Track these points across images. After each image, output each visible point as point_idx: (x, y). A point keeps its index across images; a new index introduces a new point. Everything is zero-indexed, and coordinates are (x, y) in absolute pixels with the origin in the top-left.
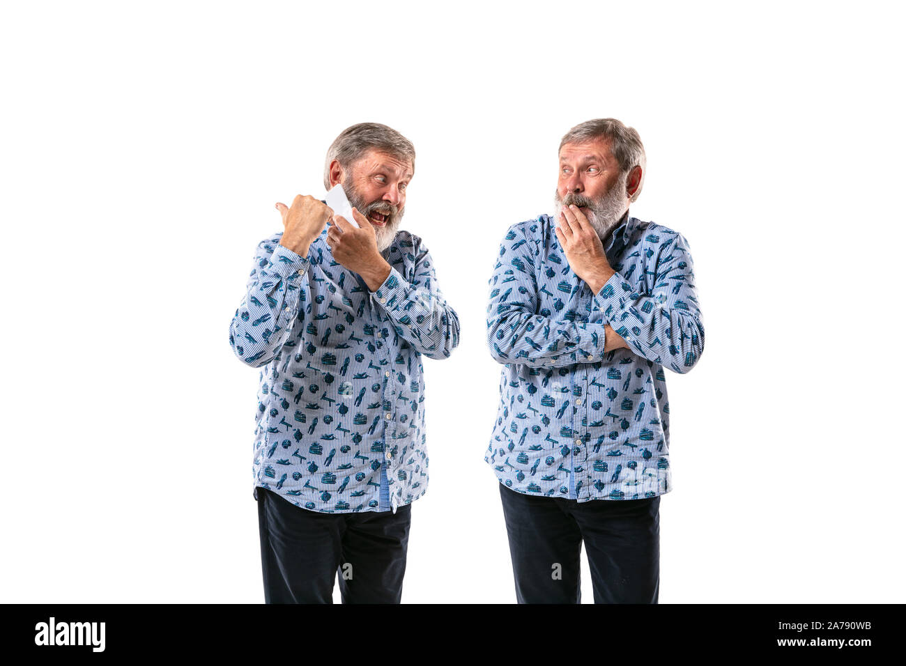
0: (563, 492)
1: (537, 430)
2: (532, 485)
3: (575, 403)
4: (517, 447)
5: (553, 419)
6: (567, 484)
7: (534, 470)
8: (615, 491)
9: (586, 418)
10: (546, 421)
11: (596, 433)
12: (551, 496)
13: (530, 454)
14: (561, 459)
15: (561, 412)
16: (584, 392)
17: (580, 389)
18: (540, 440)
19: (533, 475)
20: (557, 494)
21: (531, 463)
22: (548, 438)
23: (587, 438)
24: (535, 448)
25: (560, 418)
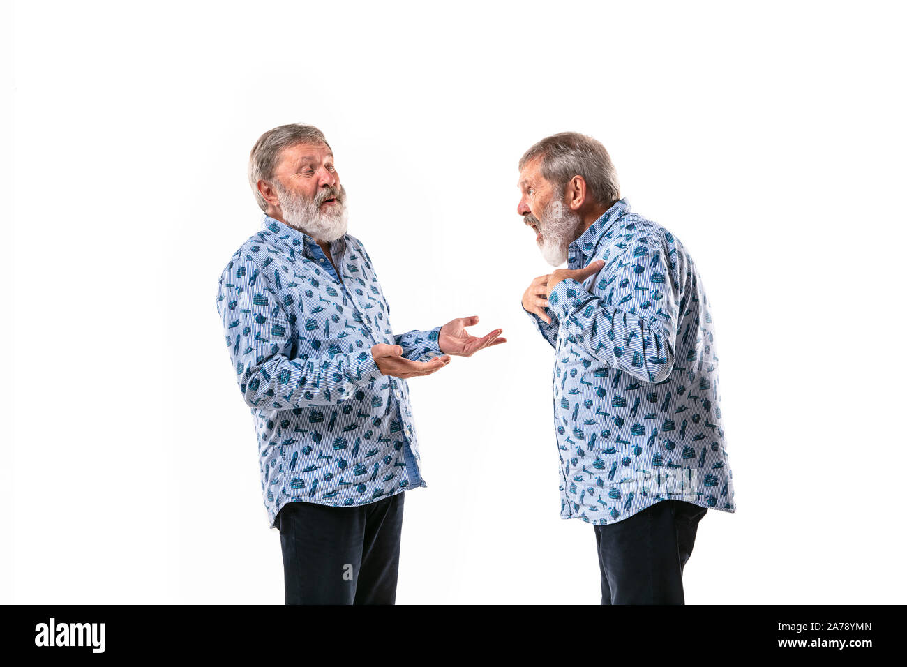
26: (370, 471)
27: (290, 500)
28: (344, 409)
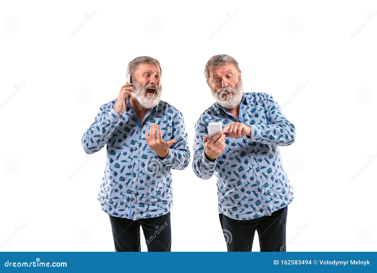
0: (126, 216)
1: (116, 191)
2: (115, 212)
3: (133, 180)
4: (109, 197)
5: (124, 186)
6: (128, 213)
7: (115, 207)
8: (148, 215)
9: (137, 186)
10: (121, 187)
11: (141, 192)
12: (122, 217)
13: (114, 200)
14: (126, 203)
15: (127, 183)
16: (137, 176)
17: (135, 174)
18: (118, 195)
19: (115, 208)
20: (124, 217)
21: (114, 204)
22: (121, 194)
23: (137, 194)
24: (116, 198)
25: (127, 186)
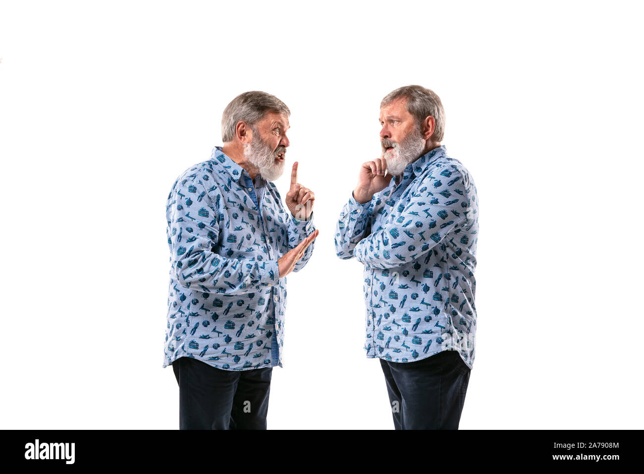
11: (377, 312)
23: (373, 315)
26: (246, 348)
27: (185, 355)
28: (238, 302)
